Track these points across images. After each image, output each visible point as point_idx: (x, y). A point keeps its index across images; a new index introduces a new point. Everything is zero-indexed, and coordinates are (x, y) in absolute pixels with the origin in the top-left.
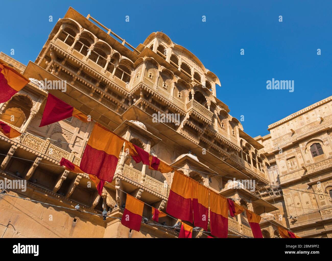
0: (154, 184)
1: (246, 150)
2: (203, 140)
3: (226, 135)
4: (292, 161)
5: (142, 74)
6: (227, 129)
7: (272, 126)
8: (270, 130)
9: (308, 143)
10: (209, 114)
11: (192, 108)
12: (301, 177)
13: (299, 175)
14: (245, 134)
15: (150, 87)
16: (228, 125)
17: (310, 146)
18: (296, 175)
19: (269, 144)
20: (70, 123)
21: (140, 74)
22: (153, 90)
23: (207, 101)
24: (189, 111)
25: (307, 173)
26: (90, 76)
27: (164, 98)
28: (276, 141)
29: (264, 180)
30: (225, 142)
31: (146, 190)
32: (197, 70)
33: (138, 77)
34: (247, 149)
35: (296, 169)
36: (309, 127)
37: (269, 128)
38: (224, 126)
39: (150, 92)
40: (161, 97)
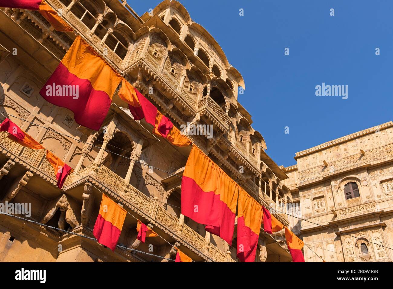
0: (140, 200)
1: (265, 178)
2: (213, 154)
3: (245, 152)
4: (319, 202)
5: (144, 49)
6: (246, 144)
7: (301, 153)
8: (297, 160)
9: (342, 181)
10: (227, 120)
11: (206, 107)
12: (329, 223)
13: (326, 221)
14: (266, 157)
15: (153, 68)
16: (249, 139)
17: (344, 185)
18: (323, 220)
19: (292, 177)
20: (28, 97)
21: (141, 48)
22: (156, 73)
23: (226, 103)
24: (201, 110)
25: (336, 218)
26: (68, 36)
27: (170, 87)
28: (303, 173)
29: (283, 219)
30: (241, 161)
31: (127, 205)
32: (217, 63)
33: (137, 52)
34: (267, 177)
35: (323, 213)
36: (346, 160)
37: (297, 156)
38: (242, 139)
39: (151, 75)
40: (166, 84)
